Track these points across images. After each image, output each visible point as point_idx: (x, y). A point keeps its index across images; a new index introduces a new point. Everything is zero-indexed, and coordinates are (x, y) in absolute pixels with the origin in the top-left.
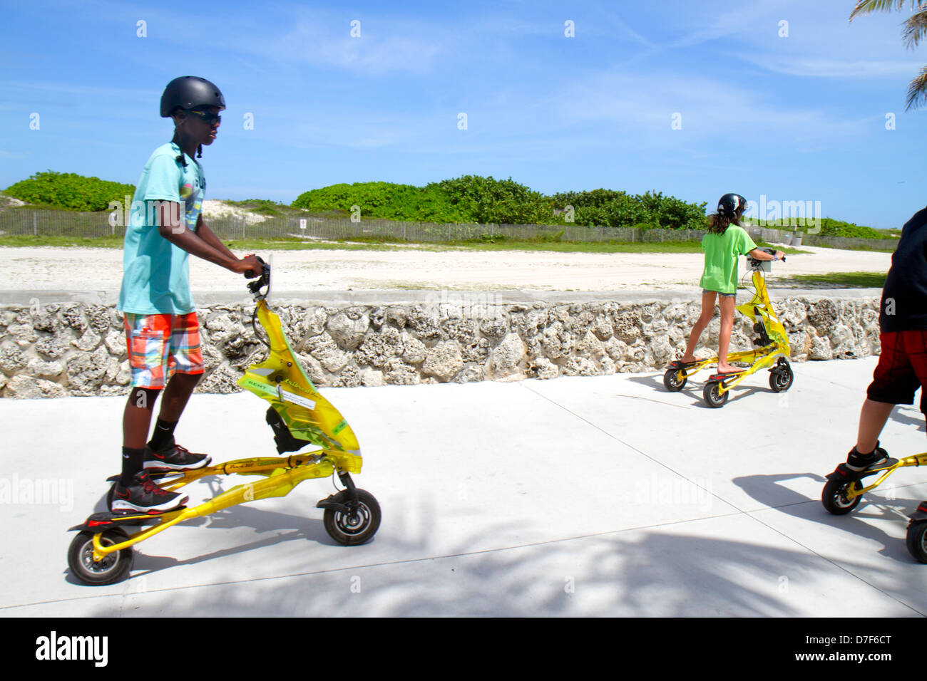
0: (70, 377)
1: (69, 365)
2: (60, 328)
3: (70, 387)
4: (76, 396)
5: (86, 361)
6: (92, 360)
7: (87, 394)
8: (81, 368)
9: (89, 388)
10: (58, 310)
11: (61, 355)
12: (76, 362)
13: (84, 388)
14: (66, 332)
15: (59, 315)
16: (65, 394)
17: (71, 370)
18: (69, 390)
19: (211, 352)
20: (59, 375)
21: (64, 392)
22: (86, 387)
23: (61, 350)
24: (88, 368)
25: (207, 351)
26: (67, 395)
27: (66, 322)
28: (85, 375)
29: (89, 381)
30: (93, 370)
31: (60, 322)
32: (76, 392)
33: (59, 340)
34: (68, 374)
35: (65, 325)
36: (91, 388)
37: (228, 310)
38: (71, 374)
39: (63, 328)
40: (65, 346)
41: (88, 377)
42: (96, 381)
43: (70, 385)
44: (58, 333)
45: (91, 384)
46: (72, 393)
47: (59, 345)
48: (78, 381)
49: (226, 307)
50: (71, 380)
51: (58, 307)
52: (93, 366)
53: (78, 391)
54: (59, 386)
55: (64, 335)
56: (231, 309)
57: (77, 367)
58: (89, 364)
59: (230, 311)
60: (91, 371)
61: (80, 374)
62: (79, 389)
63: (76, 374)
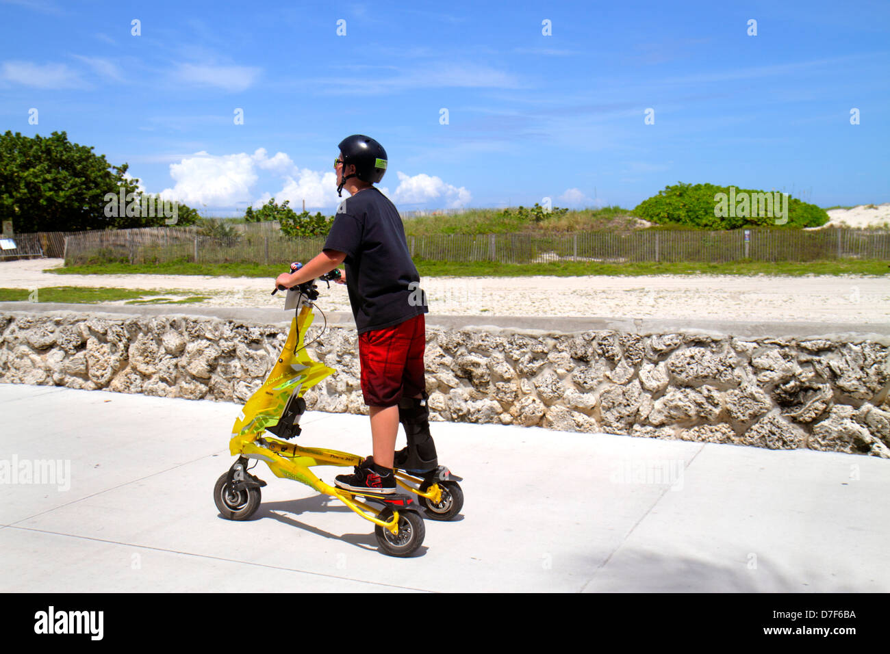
0: (603, 412)
1: (602, 398)
2: (594, 357)
3: (603, 422)
4: (608, 433)
5: (619, 395)
6: (625, 395)
7: (618, 432)
8: (613, 403)
9: (620, 426)
10: (594, 338)
11: (595, 387)
12: (608, 395)
13: (615, 425)
14: (600, 362)
15: (594, 343)
16: (597, 429)
17: (603, 404)
18: (601, 426)
19: (756, 395)
20: (593, 408)
21: (596, 427)
22: (618, 424)
23: (595, 382)
24: (620, 403)
25: (751, 394)
26: (600, 431)
27: (600, 352)
28: (617, 411)
29: (621, 417)
30: (625, 406)
31: (594, 351)
32: (608, 429)
33: (594, 370)
34: (601, 408)
35: (599, 355)
36: (623, 425)
37: (779, 345)
38: (604, 408)
39: (597, 358)
40: (598, 377)
41: (620, 413)
42: (627, 418)
43: (603, 420)
44: (593, 362)
45: (623, 422)
46: (604, 429)
47: (592, 376)
48: (610, 417)
49: (777, 341)
50: (603, 415)
51: (593, 335)
52: (625, 401)
53: (610, 428)
54: (592, 420)
55: (598, 365)
56: (783, 343)
57: (609, 401)
58: (621, 398)
59: (782, 347)
60: (623, 407)
61: (612, 410)
62: (611, 426)
63: (608, 409)
